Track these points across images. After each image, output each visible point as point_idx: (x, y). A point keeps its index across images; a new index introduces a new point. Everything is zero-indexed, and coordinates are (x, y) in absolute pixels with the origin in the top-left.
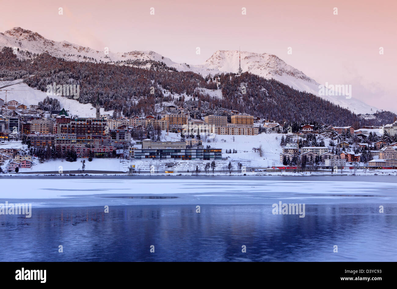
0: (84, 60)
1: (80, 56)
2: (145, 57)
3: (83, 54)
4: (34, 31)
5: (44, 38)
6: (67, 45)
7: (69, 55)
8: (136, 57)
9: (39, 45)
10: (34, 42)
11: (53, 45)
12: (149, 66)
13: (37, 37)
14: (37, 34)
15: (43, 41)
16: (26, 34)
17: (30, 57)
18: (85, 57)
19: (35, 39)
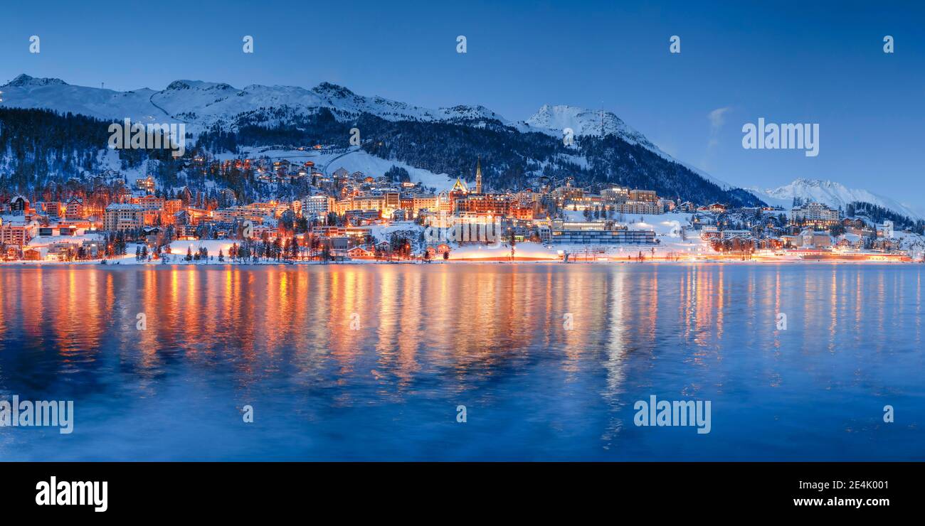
0: (402, 119)
1: (396, 114)
2: (473, 112)
3: (399, 111)
4: (342, 86)
5: (353, 94)
6: (379, 101)
7: (384, 114)
8: (462, 113)
9: (350, 103)
10: (344, 100)
11: (364, 102)
12: (482, 125)
13: (346, 93)
14: (345, 89)
15: (352, 98)
16: (334, 91)
17: (349, 117)
18: (402, 116)
19: (344, 96)
